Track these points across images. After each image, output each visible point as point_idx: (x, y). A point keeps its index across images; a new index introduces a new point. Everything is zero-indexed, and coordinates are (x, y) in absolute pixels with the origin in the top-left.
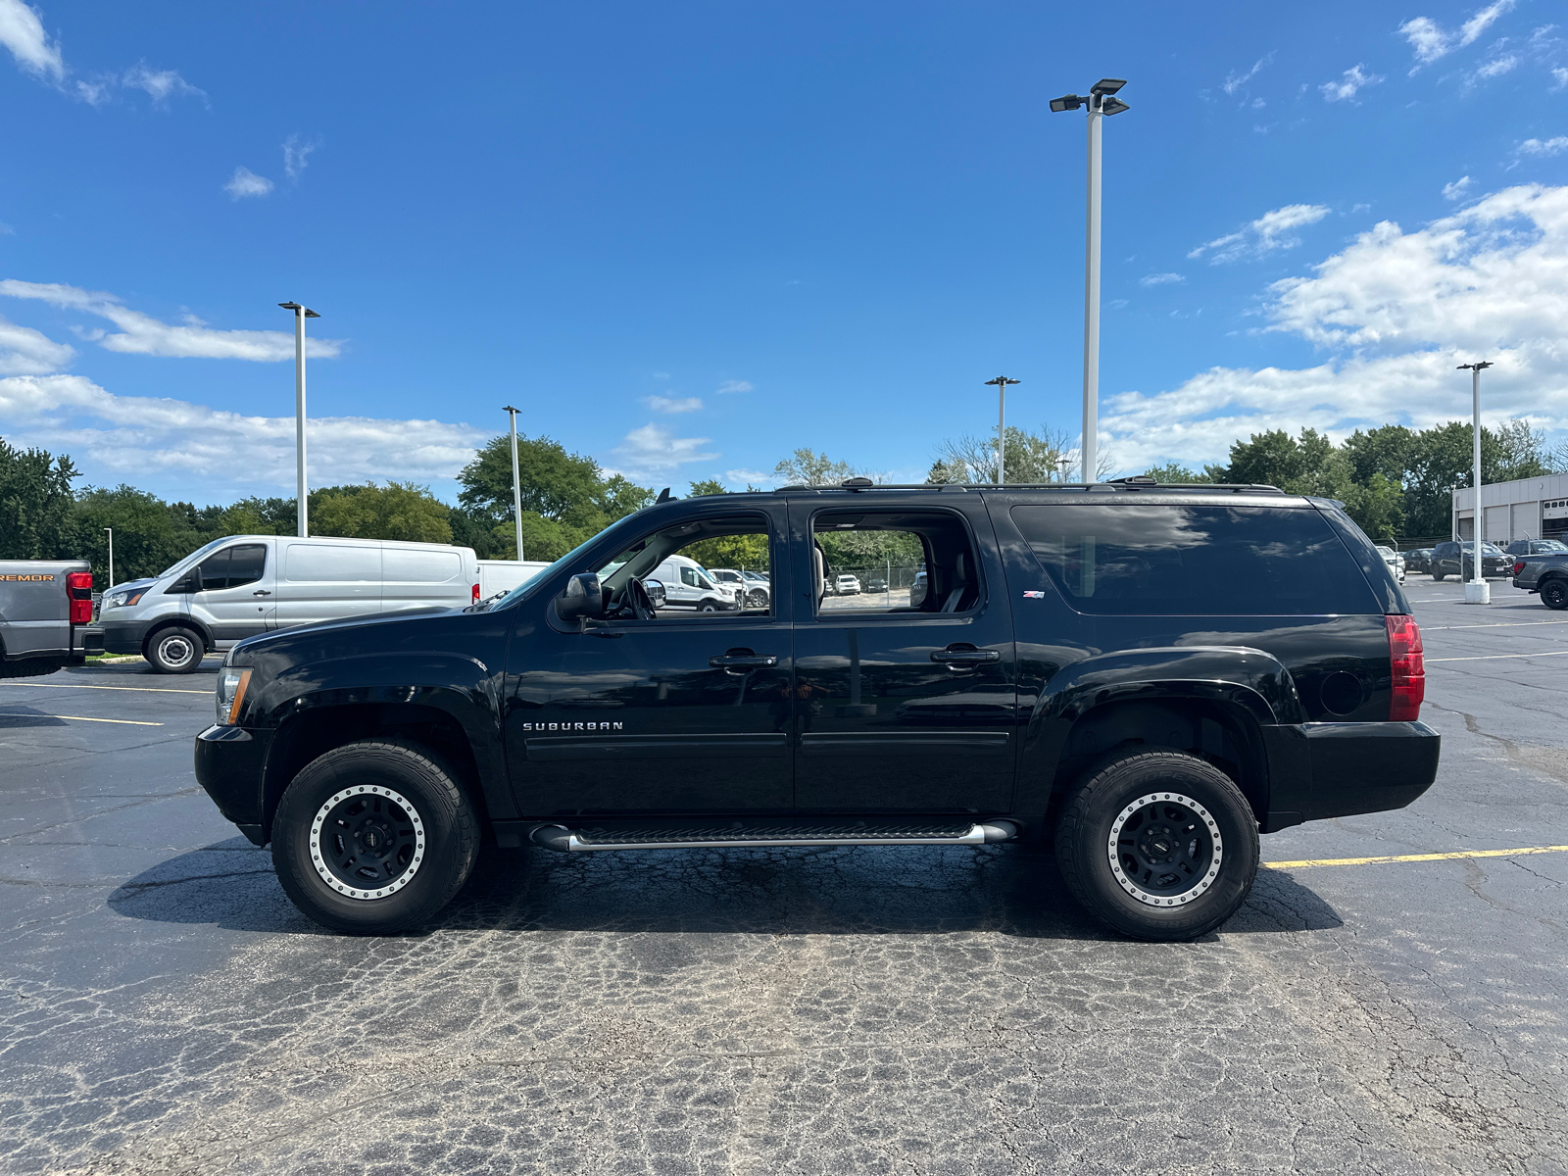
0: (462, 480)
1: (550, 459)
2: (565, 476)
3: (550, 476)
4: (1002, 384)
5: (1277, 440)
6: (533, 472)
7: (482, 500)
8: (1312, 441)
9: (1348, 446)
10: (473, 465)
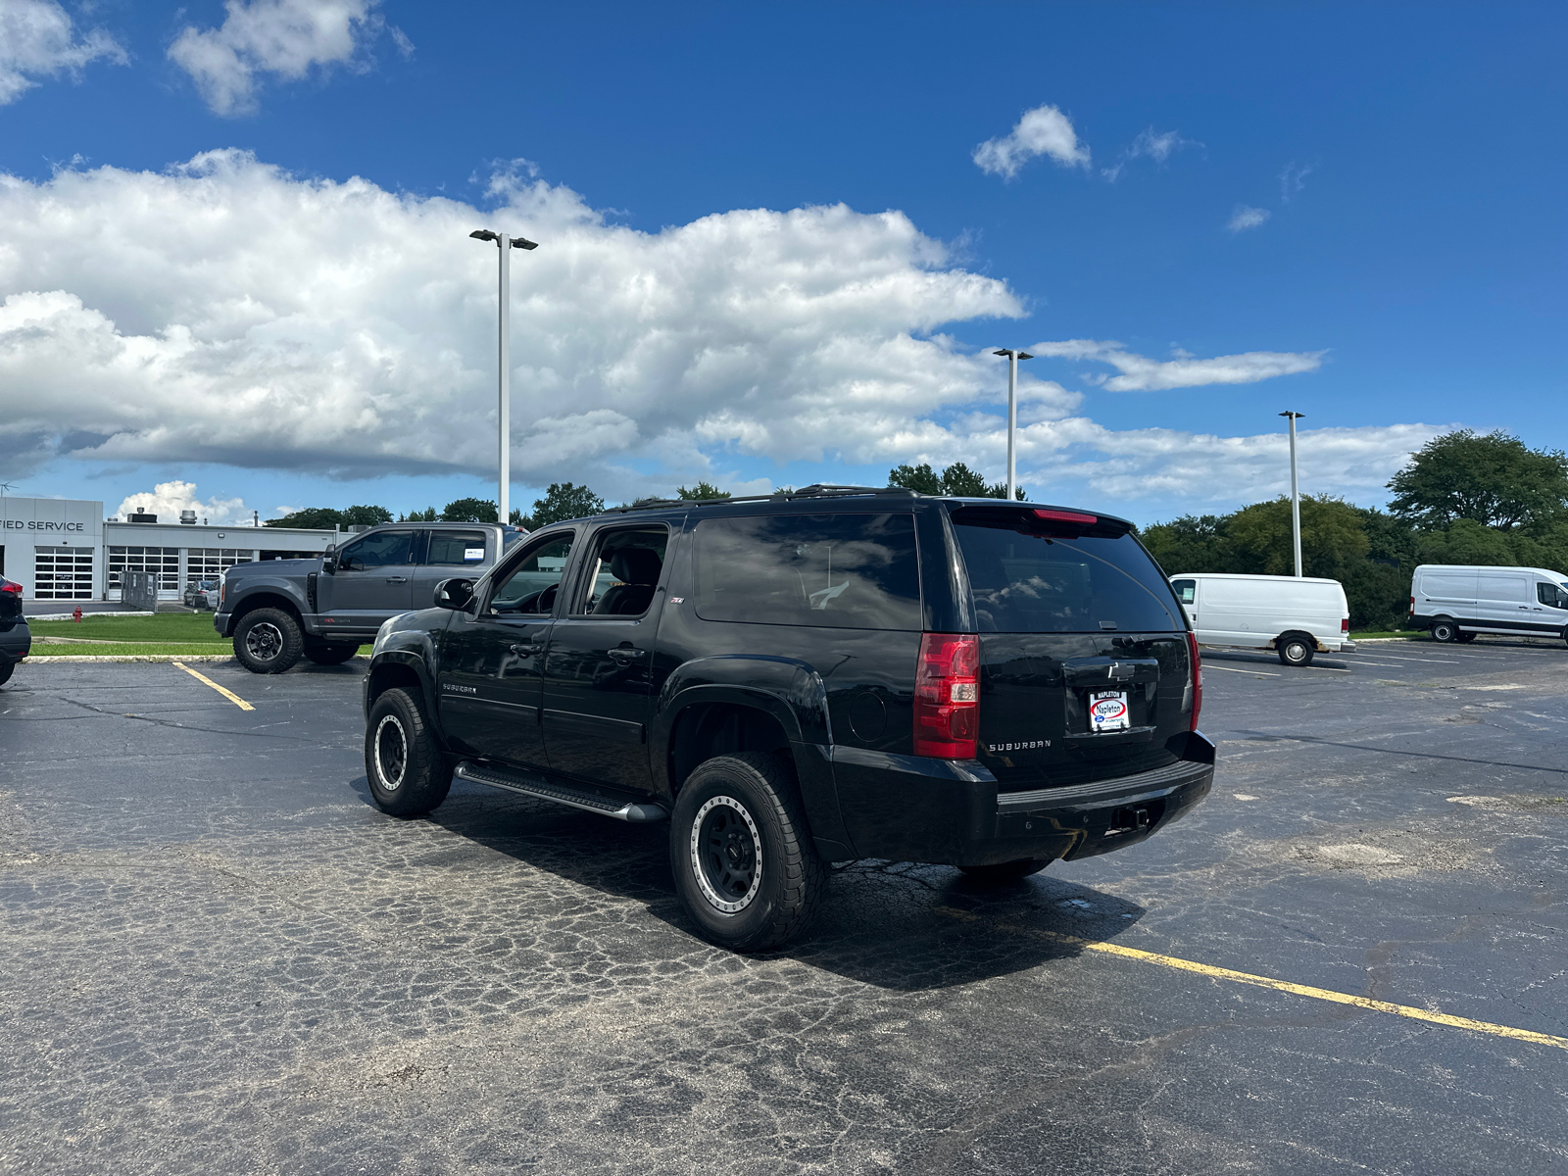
0: (1392, 488)
1: (1504, 456)
2: (1520, 476)
3: (1498, 478)
6: (1476, 473)
7: (1419, 508)
10: (1405, 471)
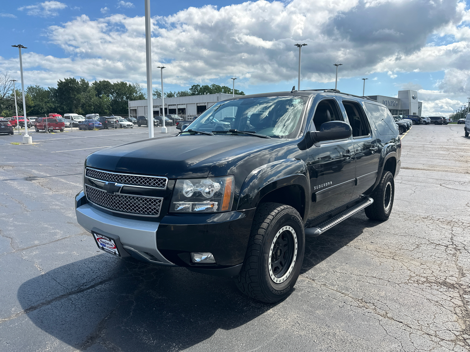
4: (20, 47)
5: (73, 81)
8: (84, 83)
9: (93, 85)
